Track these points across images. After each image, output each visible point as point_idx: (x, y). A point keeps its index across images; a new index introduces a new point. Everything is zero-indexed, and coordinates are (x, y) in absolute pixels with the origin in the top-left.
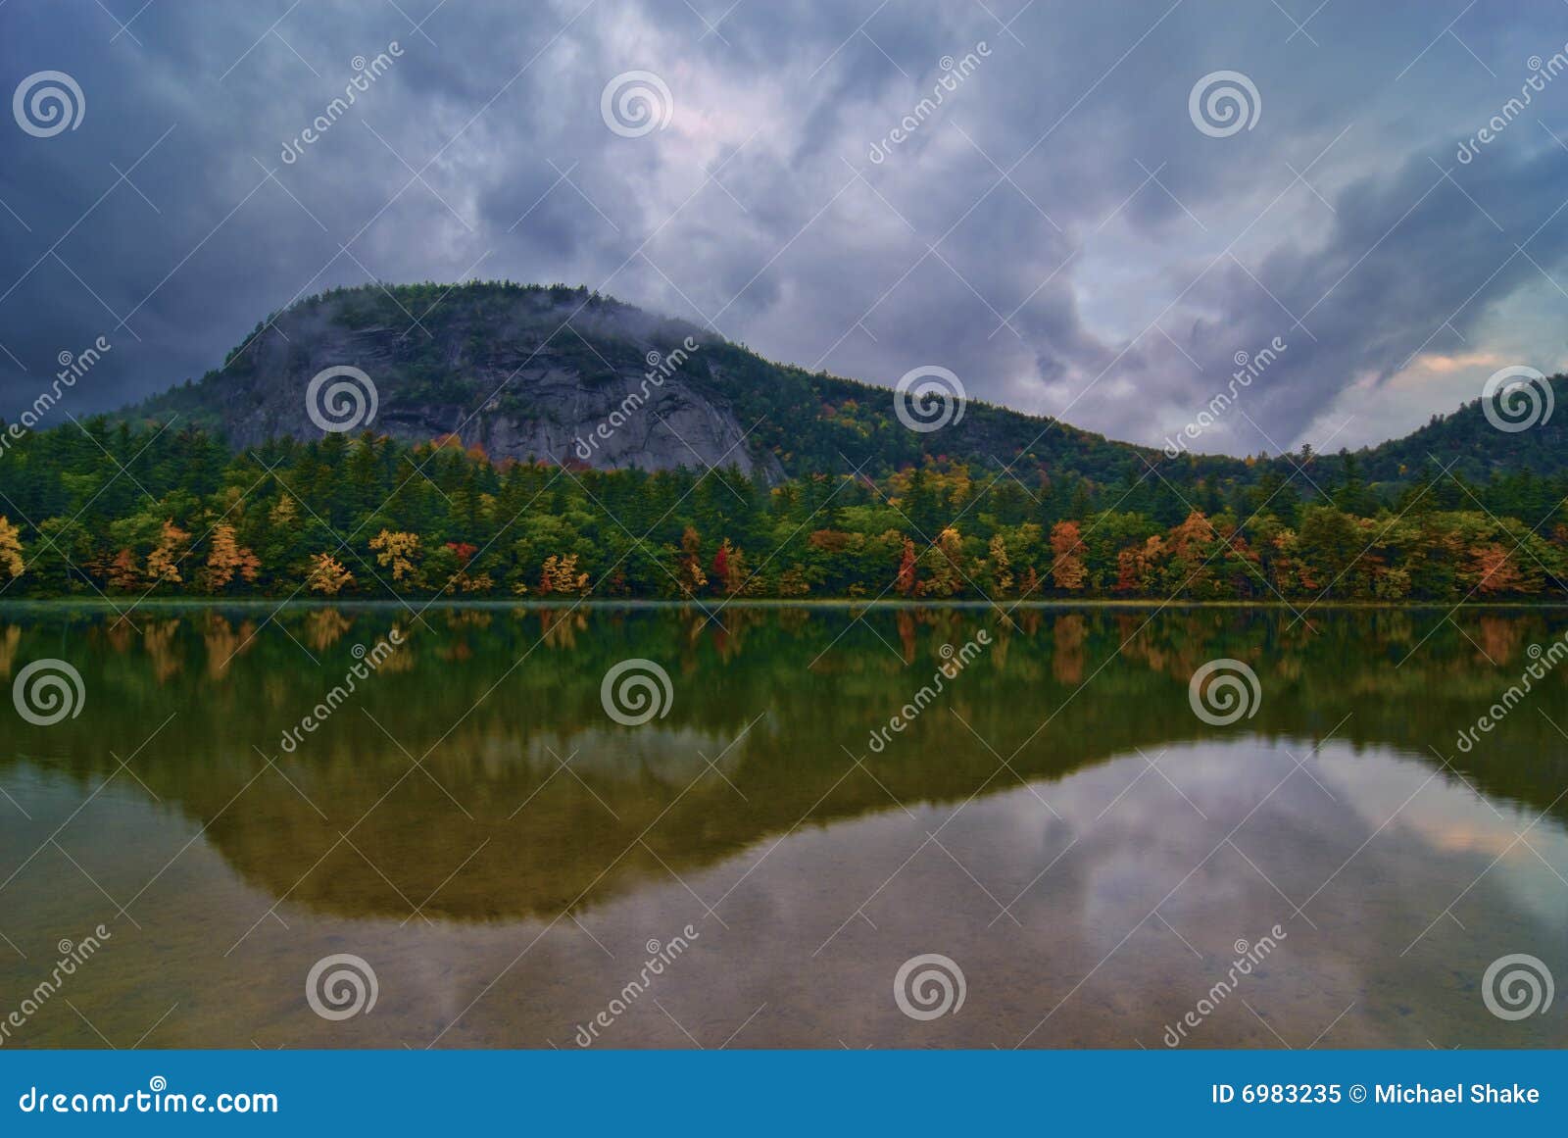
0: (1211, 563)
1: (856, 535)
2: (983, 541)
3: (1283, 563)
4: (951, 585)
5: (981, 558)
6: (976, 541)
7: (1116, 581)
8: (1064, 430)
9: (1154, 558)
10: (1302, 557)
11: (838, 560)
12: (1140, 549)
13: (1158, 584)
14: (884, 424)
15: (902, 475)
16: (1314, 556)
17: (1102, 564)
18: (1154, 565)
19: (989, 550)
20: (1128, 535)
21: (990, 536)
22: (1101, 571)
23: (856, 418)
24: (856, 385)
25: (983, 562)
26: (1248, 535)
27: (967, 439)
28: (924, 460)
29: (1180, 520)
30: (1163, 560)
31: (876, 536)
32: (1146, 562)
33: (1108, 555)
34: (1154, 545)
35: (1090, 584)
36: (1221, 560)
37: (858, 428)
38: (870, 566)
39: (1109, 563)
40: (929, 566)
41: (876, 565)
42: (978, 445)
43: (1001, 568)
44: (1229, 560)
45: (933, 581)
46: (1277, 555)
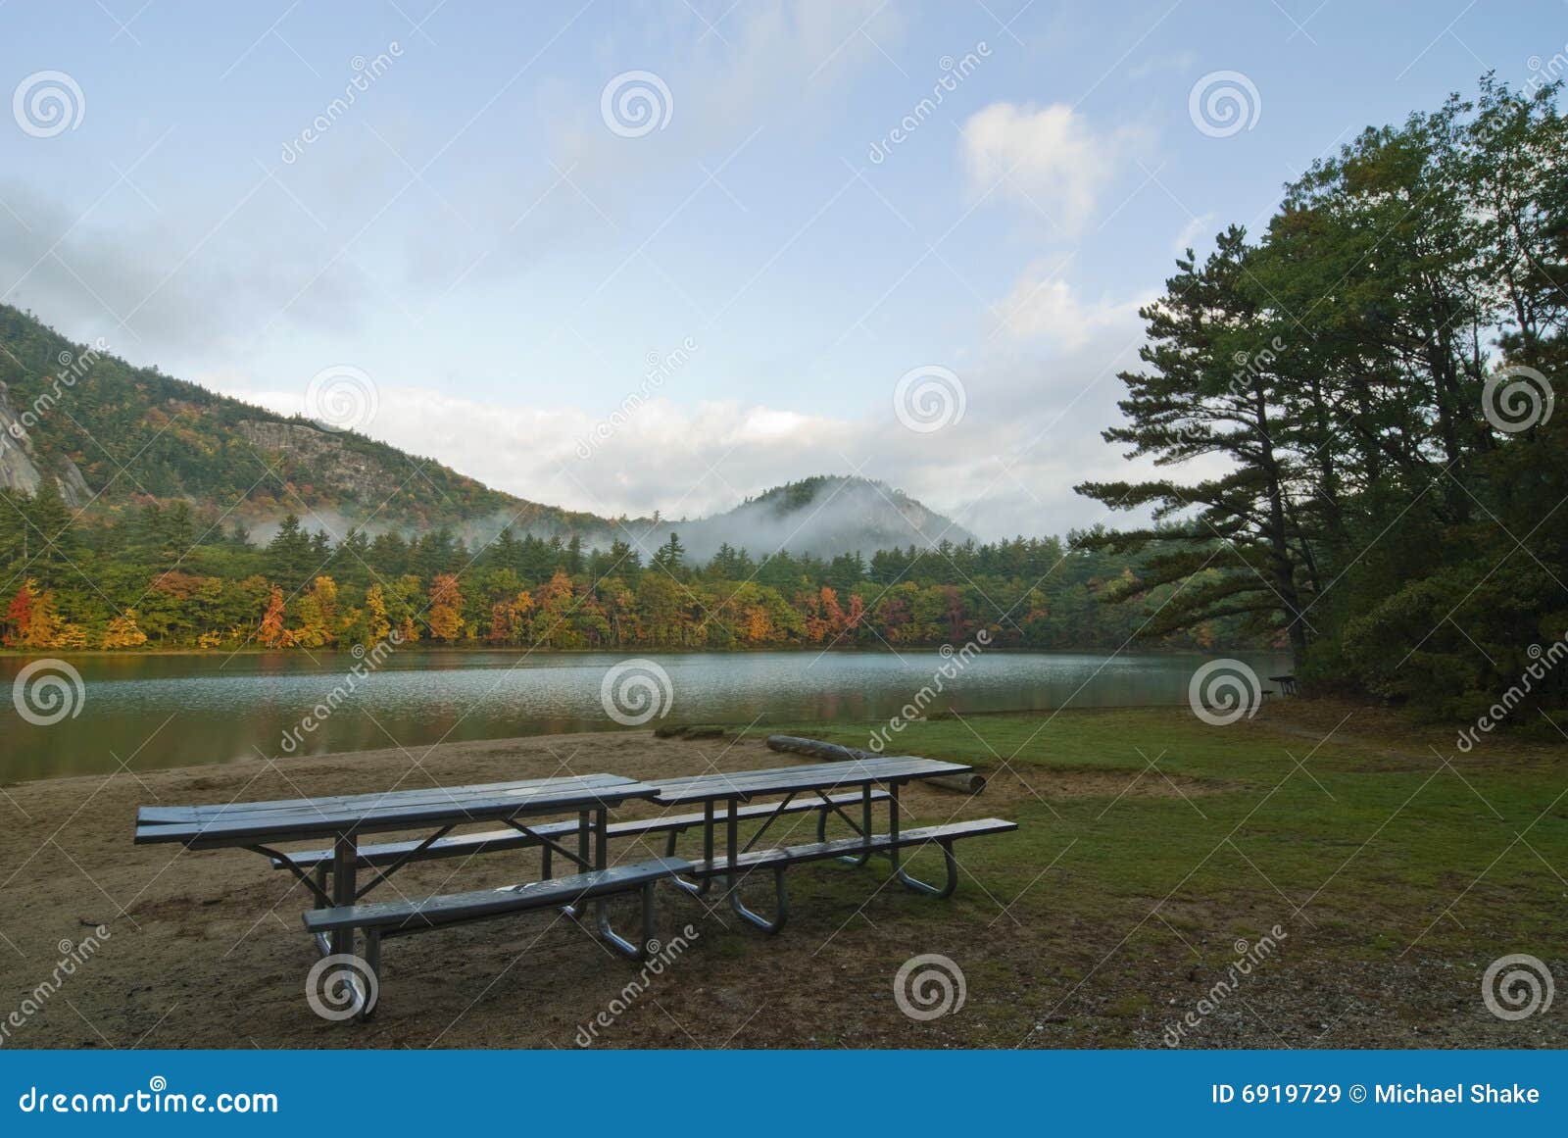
0: (569, 616)
1: (213, 580)
2: (361, 591)
3: (624, 618)
4: (323, 636)
5: (357, 607)
6: (352, 590)
7: (488, 631)
8: (447, 474)
9: (524, 611)
10: (637, 612)
11: (187, 607)
12: (512, 603)
13: (525, 635)
14: (235, 442)
15: (256, 504)
16: (645, 614)
17: (478, 615)
18: (523, 617)
19: (366, 599)
20: (502, 590)
21: (368, 584)
22: (476, 622)
23: (196, 429)
24: (199, 389)
25: (359, 612)
26: (600, 594)
27: (339, 471)
28: (283, 489)
29: (548, 578)
30: (531, 614)
31: (238, 581)
32: (516, 614)
33: (484, 607)
34: (525, 600)
35: (465, 633)
36: (578, 614)
37: (200, 442)
38: (228, 614)
39: (483, 614)
40: (298, 614)
41: (235, 614)
42: (351, 477)
43: (377, 618)
44: (584, 614)
45: (302, 630)
46: (619, 610)
